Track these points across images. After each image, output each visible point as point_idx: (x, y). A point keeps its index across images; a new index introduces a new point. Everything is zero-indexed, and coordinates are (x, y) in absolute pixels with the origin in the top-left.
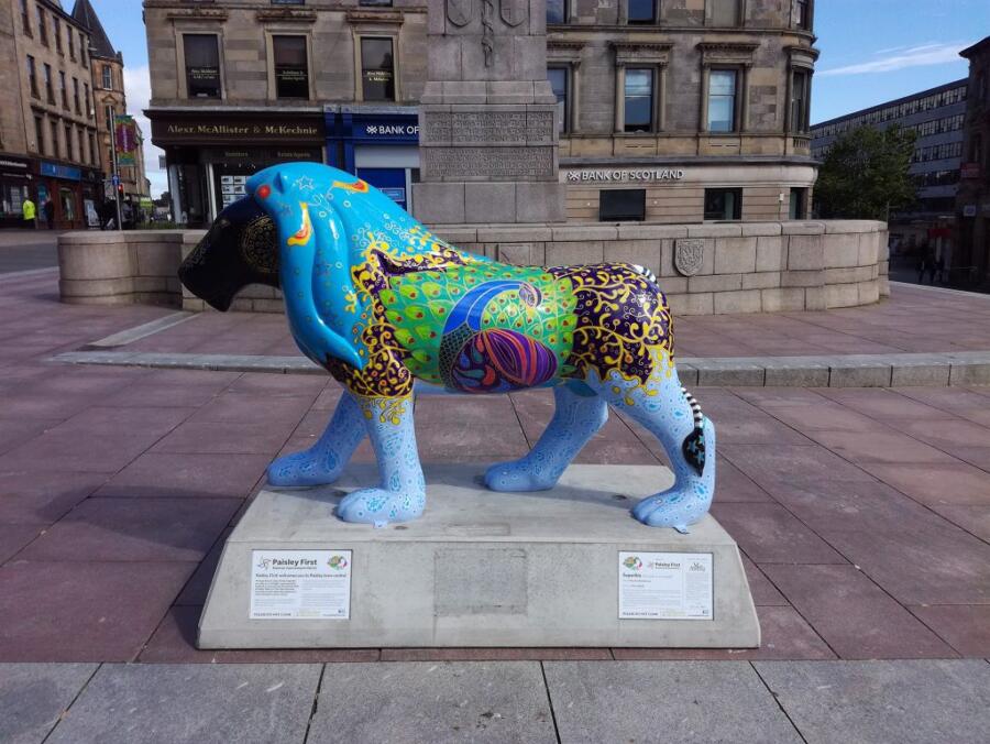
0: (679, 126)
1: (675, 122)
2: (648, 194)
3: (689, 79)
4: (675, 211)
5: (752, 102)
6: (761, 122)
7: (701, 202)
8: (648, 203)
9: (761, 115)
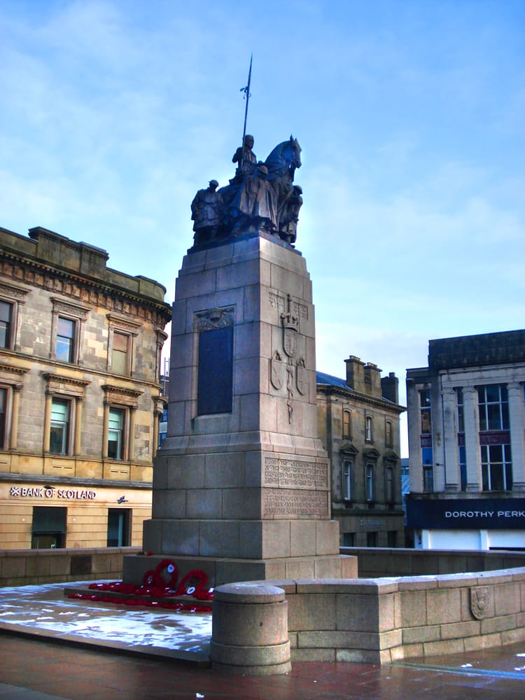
0: (89, 452)
1: (86, 448)
2: (70, 512)
3: (96, 413)
4: (89, 528)
5: (136, 438)
6: (141, 454)
7: (105, 520)
8: (69, 520)
9: (141, 449)
